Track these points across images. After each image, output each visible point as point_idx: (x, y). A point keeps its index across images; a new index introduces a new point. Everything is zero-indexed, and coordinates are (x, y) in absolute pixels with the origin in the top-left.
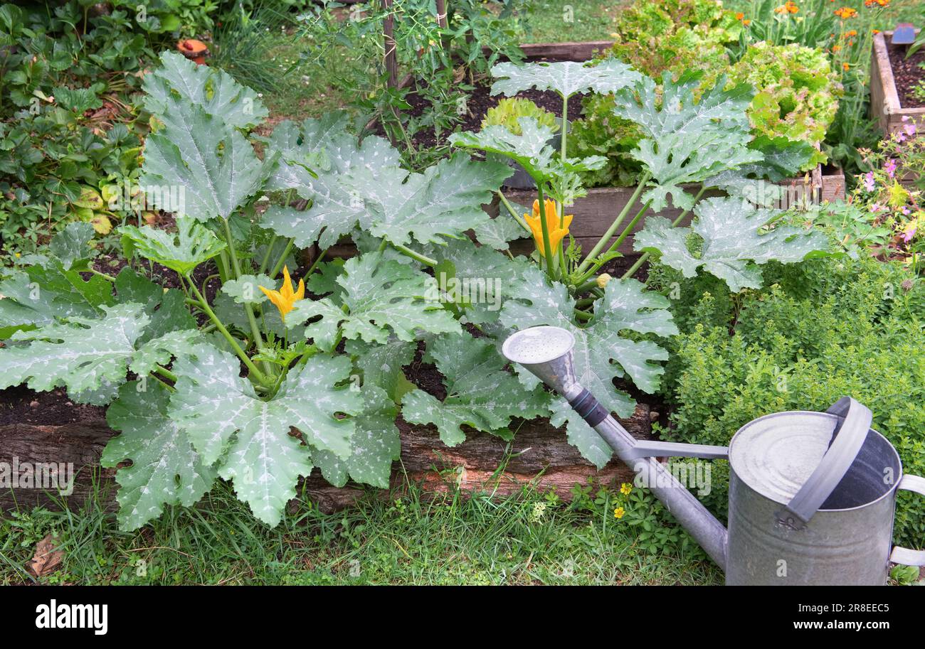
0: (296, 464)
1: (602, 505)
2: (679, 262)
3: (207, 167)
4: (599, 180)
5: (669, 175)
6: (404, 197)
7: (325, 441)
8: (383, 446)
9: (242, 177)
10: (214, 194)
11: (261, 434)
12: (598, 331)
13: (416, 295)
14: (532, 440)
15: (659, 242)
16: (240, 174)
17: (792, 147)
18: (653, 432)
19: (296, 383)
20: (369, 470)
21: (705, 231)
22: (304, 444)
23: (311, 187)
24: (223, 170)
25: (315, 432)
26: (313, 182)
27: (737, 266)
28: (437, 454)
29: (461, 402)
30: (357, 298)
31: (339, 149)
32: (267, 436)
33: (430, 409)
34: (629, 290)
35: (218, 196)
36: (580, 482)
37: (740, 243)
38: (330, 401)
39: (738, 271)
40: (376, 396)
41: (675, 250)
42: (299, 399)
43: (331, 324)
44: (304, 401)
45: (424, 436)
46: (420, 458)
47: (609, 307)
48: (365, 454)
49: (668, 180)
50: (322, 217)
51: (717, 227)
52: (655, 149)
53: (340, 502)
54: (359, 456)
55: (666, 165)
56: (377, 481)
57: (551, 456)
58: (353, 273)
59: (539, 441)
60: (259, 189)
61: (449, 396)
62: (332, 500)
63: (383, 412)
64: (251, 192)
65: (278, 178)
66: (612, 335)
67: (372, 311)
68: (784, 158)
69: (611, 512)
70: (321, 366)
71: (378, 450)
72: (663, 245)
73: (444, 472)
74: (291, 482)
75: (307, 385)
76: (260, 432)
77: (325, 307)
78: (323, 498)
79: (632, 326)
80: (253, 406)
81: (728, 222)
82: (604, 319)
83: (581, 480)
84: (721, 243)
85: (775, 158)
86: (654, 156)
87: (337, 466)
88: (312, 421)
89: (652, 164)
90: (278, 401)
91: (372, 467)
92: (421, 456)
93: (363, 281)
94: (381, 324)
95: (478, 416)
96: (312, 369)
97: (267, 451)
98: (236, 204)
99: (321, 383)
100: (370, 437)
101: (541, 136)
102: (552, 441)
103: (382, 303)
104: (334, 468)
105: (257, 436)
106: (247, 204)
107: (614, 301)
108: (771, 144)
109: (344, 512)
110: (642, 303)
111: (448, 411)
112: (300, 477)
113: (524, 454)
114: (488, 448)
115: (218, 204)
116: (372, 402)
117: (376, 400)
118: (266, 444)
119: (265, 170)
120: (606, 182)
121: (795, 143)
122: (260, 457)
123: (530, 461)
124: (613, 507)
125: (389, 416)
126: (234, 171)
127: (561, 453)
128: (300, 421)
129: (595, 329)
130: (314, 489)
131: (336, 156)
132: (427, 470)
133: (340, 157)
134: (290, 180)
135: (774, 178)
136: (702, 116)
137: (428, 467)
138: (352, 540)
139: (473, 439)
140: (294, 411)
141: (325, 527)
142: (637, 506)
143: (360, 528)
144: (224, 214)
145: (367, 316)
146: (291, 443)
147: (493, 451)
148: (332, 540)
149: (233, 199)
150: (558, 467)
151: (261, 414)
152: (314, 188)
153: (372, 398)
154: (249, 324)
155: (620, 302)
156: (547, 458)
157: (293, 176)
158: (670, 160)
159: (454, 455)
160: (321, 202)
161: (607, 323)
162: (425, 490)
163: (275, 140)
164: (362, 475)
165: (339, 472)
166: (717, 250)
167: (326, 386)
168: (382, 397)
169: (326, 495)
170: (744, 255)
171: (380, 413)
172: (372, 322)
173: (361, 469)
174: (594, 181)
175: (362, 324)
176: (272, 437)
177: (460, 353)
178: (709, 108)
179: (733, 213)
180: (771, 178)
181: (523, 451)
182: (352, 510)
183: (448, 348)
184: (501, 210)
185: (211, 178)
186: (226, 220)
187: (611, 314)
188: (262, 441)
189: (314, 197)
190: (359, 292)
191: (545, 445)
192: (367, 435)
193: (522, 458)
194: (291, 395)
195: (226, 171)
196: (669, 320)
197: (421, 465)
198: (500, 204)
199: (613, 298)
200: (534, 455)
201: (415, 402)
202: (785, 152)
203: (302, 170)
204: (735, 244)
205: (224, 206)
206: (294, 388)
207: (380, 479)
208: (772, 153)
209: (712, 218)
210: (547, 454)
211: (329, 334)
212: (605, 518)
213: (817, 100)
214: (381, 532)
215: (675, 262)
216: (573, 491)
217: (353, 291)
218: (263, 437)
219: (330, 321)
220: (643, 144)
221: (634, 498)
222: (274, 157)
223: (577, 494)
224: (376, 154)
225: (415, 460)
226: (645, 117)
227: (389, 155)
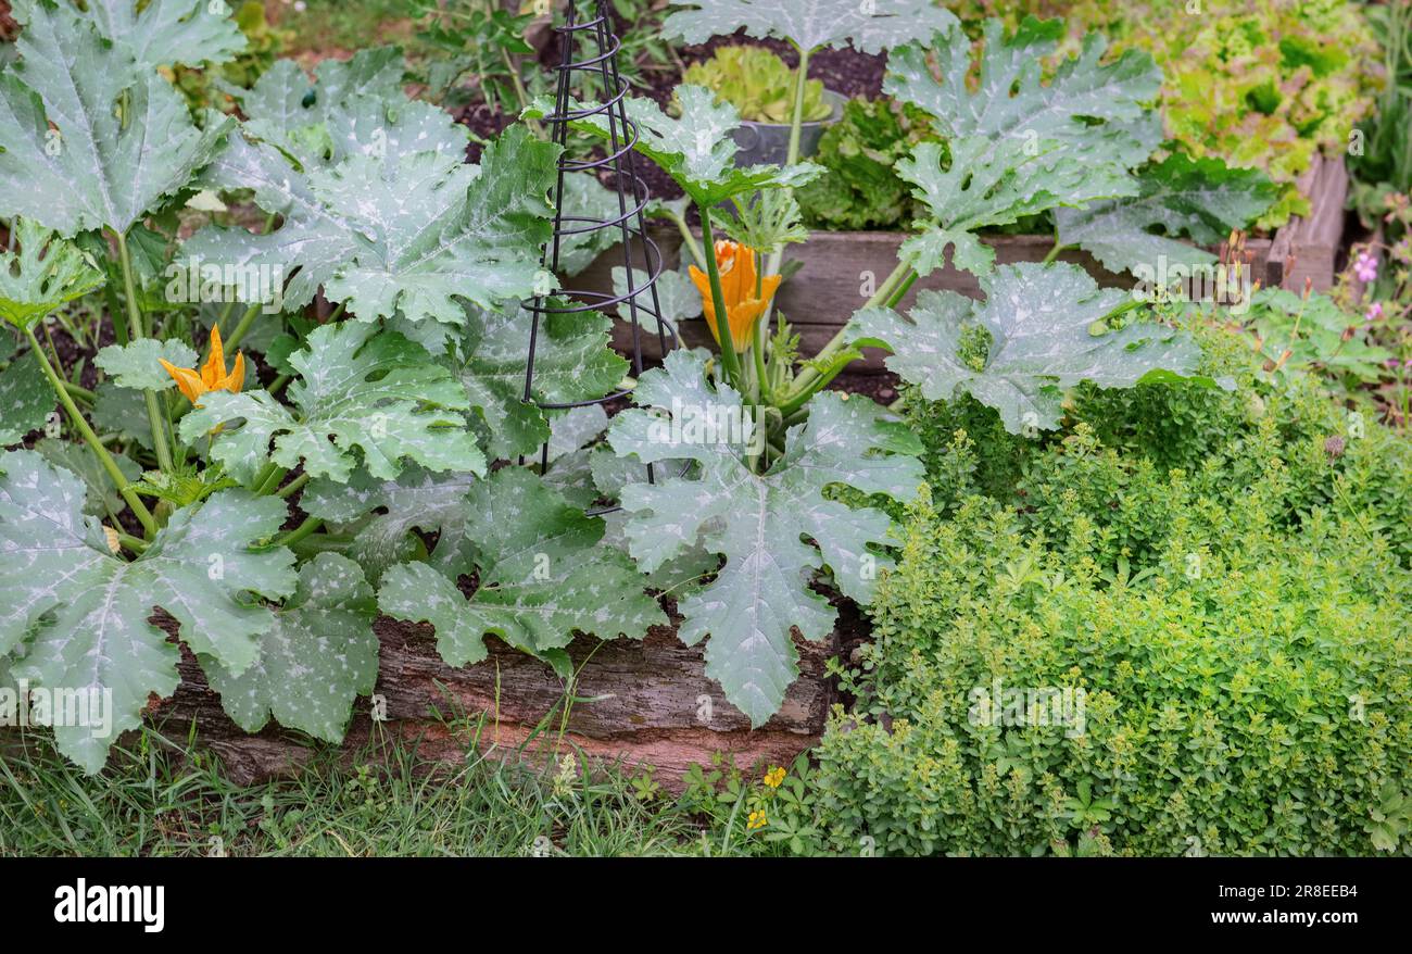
0: (151, 674)
1: (731, 805)
2: (926, 370)
3: (95, 135)
4: (876, 217)
5: (962, 211)
6: (429, 214)
7: (213, 638)
8: (345, 667)
9: (162, 157)
10: (102, 187)
11: (99, 616)
12: (789, 485)
13: (423, 396)
14: (616, 676)
15: (898, 332)
16: (157, 152)
17: (1235, 179)
18: (826, 675)
19: (183, 534)
20: (311, 707)
21: (997, 320)
22: (174, 639)
23: (286, 189)
24: (124, 143)
25: (198, 620)
26: (290, 179)
27: (1028, 387)
28: (442, 690)
29: (500, 601)
30: (321, 392)
31: (353, 122)
32: (109, 620)
33: (433, 600)
34: (854, 414)
35: (112, 190)
36: (701, 762)
37: (1056, 348)
38: (237, 571)
39: (1027, 395)
40: (342, 575)
41: (925, 348)
42: (183, 562)
43: (257, 436)
44: (191, 566)
45: (425, 655)
46: (414, 694)
47: (813, 441)
48: (308, 677)
49: (959, 221)
50: (298, 247)
51: (1021, 315)
52: (945, 162)
53: (268, 768)
54: (297, 680)
55: (959, 194)
56: (322, 727)
57: (647, 708)
58: (323, 348)
59: (629, 678)
60: (185, 184)
61: (483, 588)
62: (253, 762)
63: (353, 605)
64: (170, 187)
65: (224, 167)
66: (812, 492)
67: (339, 418)
68: (1220, 200)
69: (743, 819)
70: (232, 509)
71: (333, 673)
72: (906, 337)
73: (454, 723)
74: (135, 702)
75: (201, 539)
76: (98, 612)
77: (255, 404)
78: (237, 758)
79: (850, 478)
80: (100, 566)
81: (1046, 308)
82: (802, 462)
83: (703, 758)
84: (1024, 345)
85: (1203, 199)
86: (939, 174)
87: (252, 693)
88: (198, 602)
89: (934, 189)
90: (146, 562)
91: (316, 703)
92: (416, 691)
93: (334, 364)
94: (344, 442)
95: (524, 626)
96: (216, 512)
97: (104, 645)
98: (142, 207)
99: (226, 538)
100: (322, 648)
101: (717, 121)
102: (652, 681)
103: (359, 406)
104: (247, 698)
105: (91, 617)
106: (160, 209)
107: (824, 431)
108: (1195, 170)
109: (273, 788)
110: (875, 440)
111: (474, 612)
112: (153, 696)
113: (600, 702)
114: (537, 685)
115: (109, 206)
116: (334, 584)
117: (341, 582)
118: (105, 633)
119: (201, 149)
120: (890, 221)
121: (1241, 172)
122: (91, 653)
123: (610, 716)
124: (749, 809)
125: (363, 614)
126: (147, 146)
127: (667, 703)
128: (175, 599)
129: (785, 479)
130: (222, 738)
131: (347, 134)
132: (426, 719)
133: (353, 137)
134: (249, 170)
135: (1202, 236)
136: (1056, 108)
137: (428, 713)
138: (275, 835)
139: (514, 667)
140: (168, 581)
141: (230, 808)
142: (788, 809)
143: (294, 815)
144: (119, 225)
145: (328, 427)
146: (149, 636)
147: (546, 692)
148: (242, 832)
149: (139, 197)
150: (663, 730)
151: (108, 582)
152: (293, 191)
153: (335, 578)
154: (150, 433)
155: (835, 434)
156: (641, 712)
157: (254, 165)
158: (966, 186)
159: (478, 694)
160: (302, 219)
161: (806, 470)
162: (424, 757)
163: (261, 95)
164: (295, 713)
165: (255, 705)
166: (1015, 357)
167: (235, 544)
168: (354, 578)
169: (243, 752)
170: (1054, 369)
171: (348, 606)
172: (331, 438)
173: (294, 704)
174: (865, 219)
175: (313, 439)
176: (119, 623)
177: (515, 511)
178: (1073, 95)
179: (1057, 293)
180: (1195, 237)
181: (602, 697)
182: (287, 783)
183: (493, 498)
184: (683, 259)
185: (101, 155)
186: (121, 237)
187: (816, 454)
188: (97, 627)
189: (288, 209)
190: (325, 382)
191: (639, 687)
192: (318, 644)
193: (598, 709)
194: (169, 554)
195: (131, 144)
196: (917, 476)
197: (416, 708)
198: (682, 250)
199: (823, 424)
200: (619, 705)
201: (407, 583)
202: (1223, 188)
203: (273, 156)
204: (1046, 350)
205: (120, 208)
206: (177, 541)
207: (328, 724)
208: (1198, 189)
209: (1015, 299)
210: (642, 703)
211: (253, 453)
212: (729, 828)
213: (1323, 95)
214: (330, 824)
215: (917, 370)
216: (687, 778)
217: (314, 380)
218: (102, 621)
219: (258, 430)
220: (925, 151)
221: (784, 795)
222: (220, 129)
223: (693, 782)
224: (423, 135)
225: (406, 698)
226: (943, 99)
227: (447, 139)
